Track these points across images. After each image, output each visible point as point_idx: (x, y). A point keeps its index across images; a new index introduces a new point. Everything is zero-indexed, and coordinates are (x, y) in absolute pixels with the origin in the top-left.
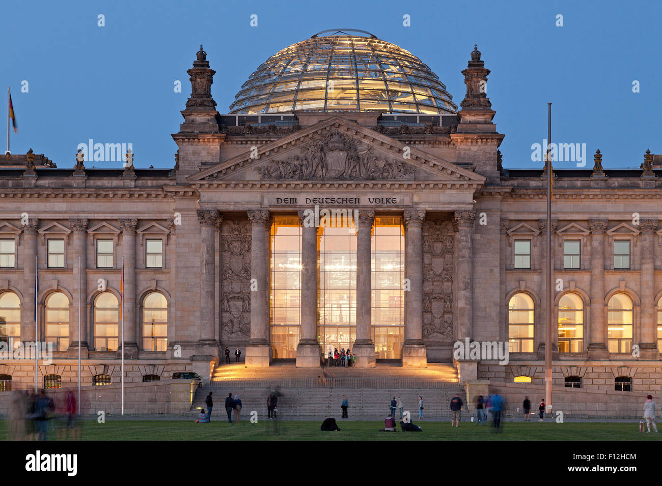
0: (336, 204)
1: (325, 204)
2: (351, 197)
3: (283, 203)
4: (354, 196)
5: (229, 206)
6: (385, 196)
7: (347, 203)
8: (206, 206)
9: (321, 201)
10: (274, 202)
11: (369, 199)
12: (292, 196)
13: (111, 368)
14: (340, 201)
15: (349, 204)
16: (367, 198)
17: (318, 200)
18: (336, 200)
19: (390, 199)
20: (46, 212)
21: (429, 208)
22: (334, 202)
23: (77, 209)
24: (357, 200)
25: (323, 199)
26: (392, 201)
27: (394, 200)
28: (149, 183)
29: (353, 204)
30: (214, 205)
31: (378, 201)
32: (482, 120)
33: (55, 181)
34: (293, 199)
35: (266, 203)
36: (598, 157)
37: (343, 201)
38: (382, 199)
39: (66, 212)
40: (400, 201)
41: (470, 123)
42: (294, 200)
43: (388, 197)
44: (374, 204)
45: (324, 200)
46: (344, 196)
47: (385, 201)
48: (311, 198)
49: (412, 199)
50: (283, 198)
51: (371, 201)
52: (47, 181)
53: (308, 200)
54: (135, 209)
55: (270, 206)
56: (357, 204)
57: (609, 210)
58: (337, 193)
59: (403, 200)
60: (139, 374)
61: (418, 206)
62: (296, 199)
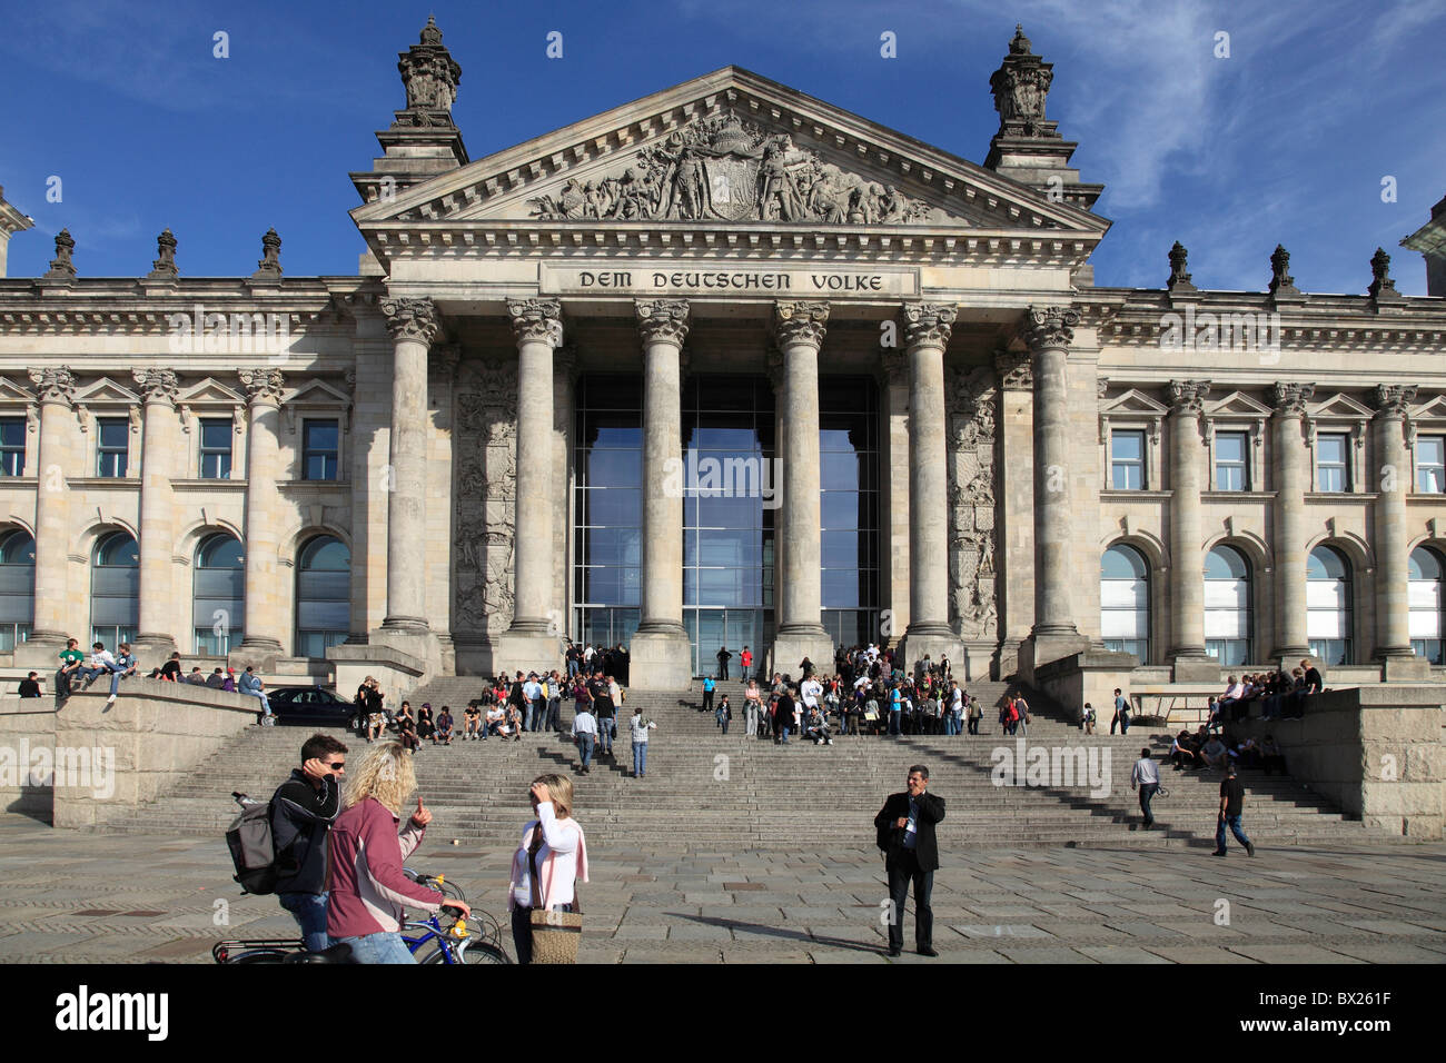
0: (731, 288)
1: (702, 288)
2: (770, 273)
3: (597, 285)
4: (772, 268)
5: (460, 290)
6: (853, 271)
7: (757, 286)
8: (405, 290)
9: (692, 280)
10: (575, 282)
11: (814, 277)
12: (619, 269)
14: (741, 281)
15: (762, 288)
16: (808, 276)
17: (684, 278)
18: (730, 278)
19: (866, 277)
21: (965, 302)
22: (724, 283)
24: (783, 279)
25: (697, 275)
26: (871, 283)
27: (876, 280)
29: (775, 288)
30: (424, 291)
31: (835, 282)
32: (1047, 163)
34: (622, 275)
35: (551, 285)
37: (748, 281)
38: (847, 277)
40: (892, 283)
41: (1020, 167)
42: (624, 278)
43: (862, 275)
44: (826, 289)
45: (701, 278)
46: (751, 270)
47: (852, 283)
48: (668, 274)
49: (920, 277)
50: (596, 273)
51: (820, 282)
53: (659, 277)
55: (567, 290)
56: (784, 288)
59: (899, 282)
61: (937, 297)
62: (629, 275)
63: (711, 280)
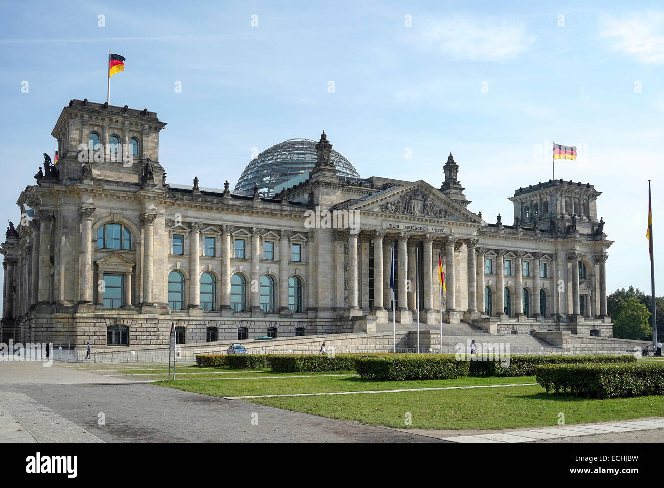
0: (417, 230)
1: (412, 230)
3: (393, 227)
4: (425, 226)
5: (367, 226)
6: (439, 228)
10: (388, 226)
12: (396, 223)
13: (278, 323)
14: (419, 228)
15: (423, 231)
16: (431, 228)
17: (409, 227)
18: (417, 228)
20: (239, 222)
21: (459, 236)
23: (257, 222)
24: (427, 229)
25: (411, 226)
26: (442, 231)
28: (296, 209)
29: (426, 231)
31: (436, 230)
32: (458, 192)
33: (242, 202)
35: (384, 226)
36: (499, 217)
37: (421, 229)
39: (250, 223)
40: (446, 231)
42: (398, 226)
43: (441, 229)
44: (434, 232)
46: (421, 226)
47: (439, 230)
48: (406, 226)
49: (451, 230)
50: (392, 224)
51: (433, 230)
52: (238, 202)
53: (404, 226)
54: (289, 225)
55: (387, 228)
57: (506, 245)
58: (418, 224)
59: (448, 231)
60: (293, 327)
63: (414, 228)
